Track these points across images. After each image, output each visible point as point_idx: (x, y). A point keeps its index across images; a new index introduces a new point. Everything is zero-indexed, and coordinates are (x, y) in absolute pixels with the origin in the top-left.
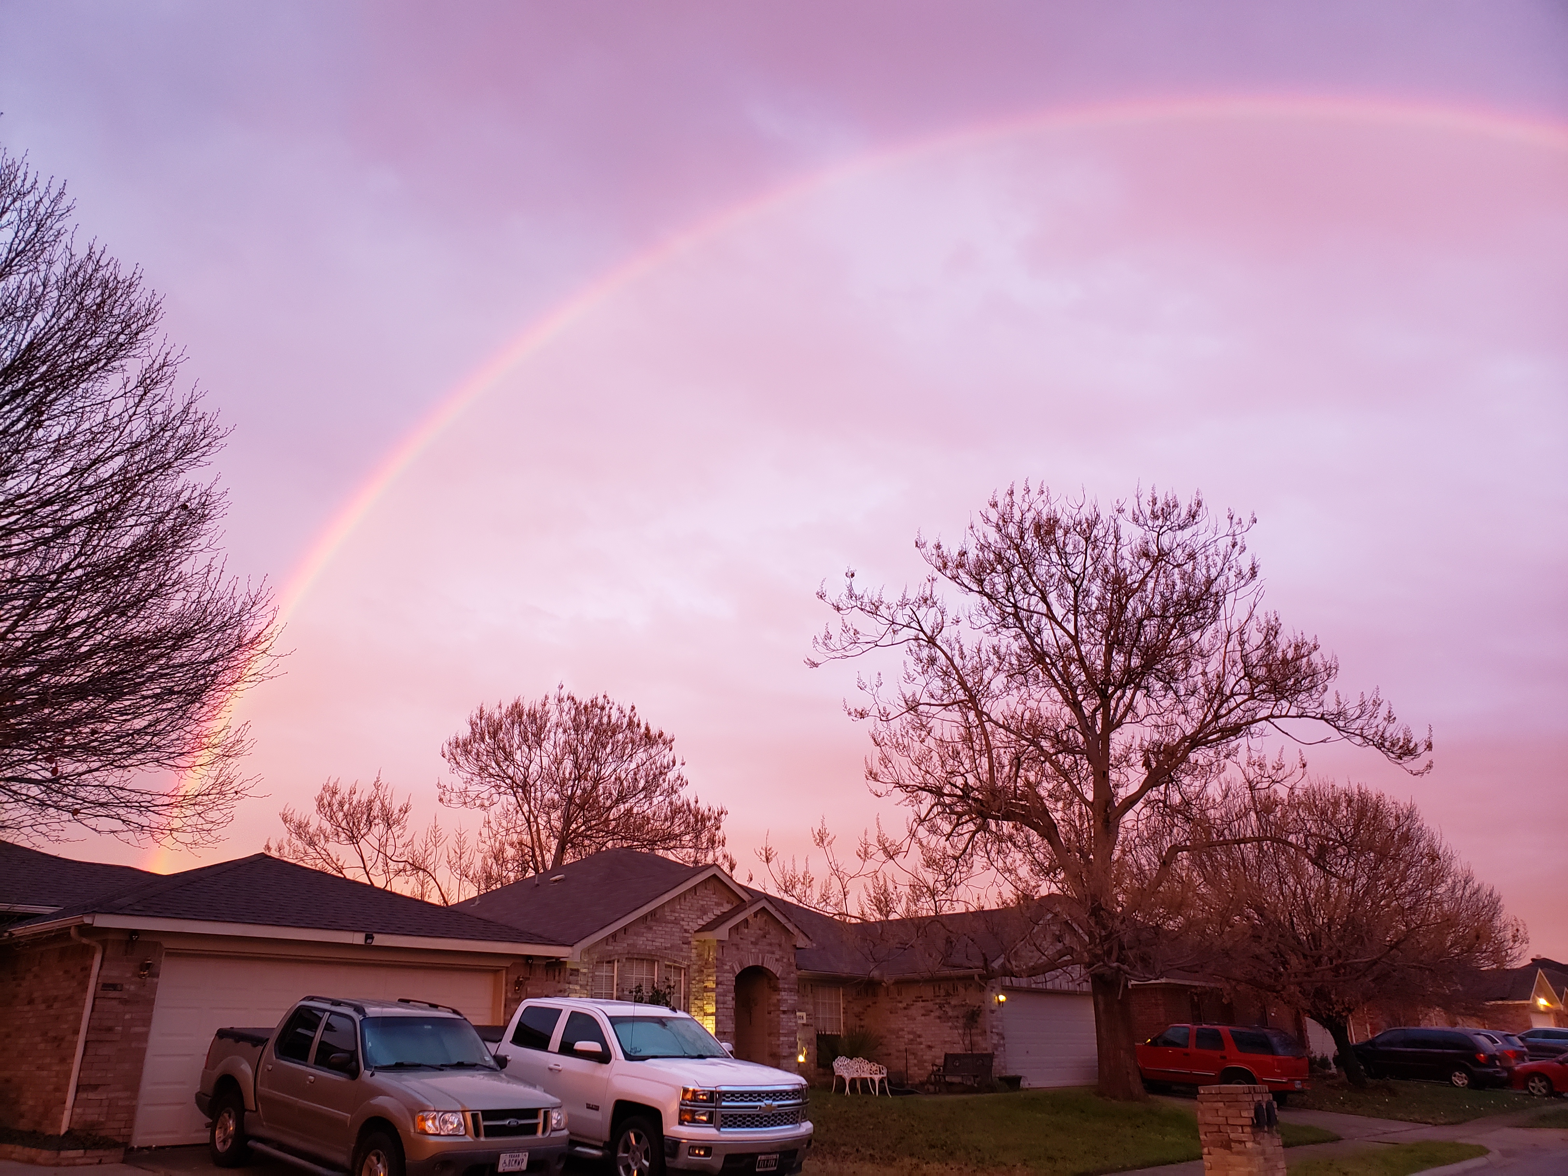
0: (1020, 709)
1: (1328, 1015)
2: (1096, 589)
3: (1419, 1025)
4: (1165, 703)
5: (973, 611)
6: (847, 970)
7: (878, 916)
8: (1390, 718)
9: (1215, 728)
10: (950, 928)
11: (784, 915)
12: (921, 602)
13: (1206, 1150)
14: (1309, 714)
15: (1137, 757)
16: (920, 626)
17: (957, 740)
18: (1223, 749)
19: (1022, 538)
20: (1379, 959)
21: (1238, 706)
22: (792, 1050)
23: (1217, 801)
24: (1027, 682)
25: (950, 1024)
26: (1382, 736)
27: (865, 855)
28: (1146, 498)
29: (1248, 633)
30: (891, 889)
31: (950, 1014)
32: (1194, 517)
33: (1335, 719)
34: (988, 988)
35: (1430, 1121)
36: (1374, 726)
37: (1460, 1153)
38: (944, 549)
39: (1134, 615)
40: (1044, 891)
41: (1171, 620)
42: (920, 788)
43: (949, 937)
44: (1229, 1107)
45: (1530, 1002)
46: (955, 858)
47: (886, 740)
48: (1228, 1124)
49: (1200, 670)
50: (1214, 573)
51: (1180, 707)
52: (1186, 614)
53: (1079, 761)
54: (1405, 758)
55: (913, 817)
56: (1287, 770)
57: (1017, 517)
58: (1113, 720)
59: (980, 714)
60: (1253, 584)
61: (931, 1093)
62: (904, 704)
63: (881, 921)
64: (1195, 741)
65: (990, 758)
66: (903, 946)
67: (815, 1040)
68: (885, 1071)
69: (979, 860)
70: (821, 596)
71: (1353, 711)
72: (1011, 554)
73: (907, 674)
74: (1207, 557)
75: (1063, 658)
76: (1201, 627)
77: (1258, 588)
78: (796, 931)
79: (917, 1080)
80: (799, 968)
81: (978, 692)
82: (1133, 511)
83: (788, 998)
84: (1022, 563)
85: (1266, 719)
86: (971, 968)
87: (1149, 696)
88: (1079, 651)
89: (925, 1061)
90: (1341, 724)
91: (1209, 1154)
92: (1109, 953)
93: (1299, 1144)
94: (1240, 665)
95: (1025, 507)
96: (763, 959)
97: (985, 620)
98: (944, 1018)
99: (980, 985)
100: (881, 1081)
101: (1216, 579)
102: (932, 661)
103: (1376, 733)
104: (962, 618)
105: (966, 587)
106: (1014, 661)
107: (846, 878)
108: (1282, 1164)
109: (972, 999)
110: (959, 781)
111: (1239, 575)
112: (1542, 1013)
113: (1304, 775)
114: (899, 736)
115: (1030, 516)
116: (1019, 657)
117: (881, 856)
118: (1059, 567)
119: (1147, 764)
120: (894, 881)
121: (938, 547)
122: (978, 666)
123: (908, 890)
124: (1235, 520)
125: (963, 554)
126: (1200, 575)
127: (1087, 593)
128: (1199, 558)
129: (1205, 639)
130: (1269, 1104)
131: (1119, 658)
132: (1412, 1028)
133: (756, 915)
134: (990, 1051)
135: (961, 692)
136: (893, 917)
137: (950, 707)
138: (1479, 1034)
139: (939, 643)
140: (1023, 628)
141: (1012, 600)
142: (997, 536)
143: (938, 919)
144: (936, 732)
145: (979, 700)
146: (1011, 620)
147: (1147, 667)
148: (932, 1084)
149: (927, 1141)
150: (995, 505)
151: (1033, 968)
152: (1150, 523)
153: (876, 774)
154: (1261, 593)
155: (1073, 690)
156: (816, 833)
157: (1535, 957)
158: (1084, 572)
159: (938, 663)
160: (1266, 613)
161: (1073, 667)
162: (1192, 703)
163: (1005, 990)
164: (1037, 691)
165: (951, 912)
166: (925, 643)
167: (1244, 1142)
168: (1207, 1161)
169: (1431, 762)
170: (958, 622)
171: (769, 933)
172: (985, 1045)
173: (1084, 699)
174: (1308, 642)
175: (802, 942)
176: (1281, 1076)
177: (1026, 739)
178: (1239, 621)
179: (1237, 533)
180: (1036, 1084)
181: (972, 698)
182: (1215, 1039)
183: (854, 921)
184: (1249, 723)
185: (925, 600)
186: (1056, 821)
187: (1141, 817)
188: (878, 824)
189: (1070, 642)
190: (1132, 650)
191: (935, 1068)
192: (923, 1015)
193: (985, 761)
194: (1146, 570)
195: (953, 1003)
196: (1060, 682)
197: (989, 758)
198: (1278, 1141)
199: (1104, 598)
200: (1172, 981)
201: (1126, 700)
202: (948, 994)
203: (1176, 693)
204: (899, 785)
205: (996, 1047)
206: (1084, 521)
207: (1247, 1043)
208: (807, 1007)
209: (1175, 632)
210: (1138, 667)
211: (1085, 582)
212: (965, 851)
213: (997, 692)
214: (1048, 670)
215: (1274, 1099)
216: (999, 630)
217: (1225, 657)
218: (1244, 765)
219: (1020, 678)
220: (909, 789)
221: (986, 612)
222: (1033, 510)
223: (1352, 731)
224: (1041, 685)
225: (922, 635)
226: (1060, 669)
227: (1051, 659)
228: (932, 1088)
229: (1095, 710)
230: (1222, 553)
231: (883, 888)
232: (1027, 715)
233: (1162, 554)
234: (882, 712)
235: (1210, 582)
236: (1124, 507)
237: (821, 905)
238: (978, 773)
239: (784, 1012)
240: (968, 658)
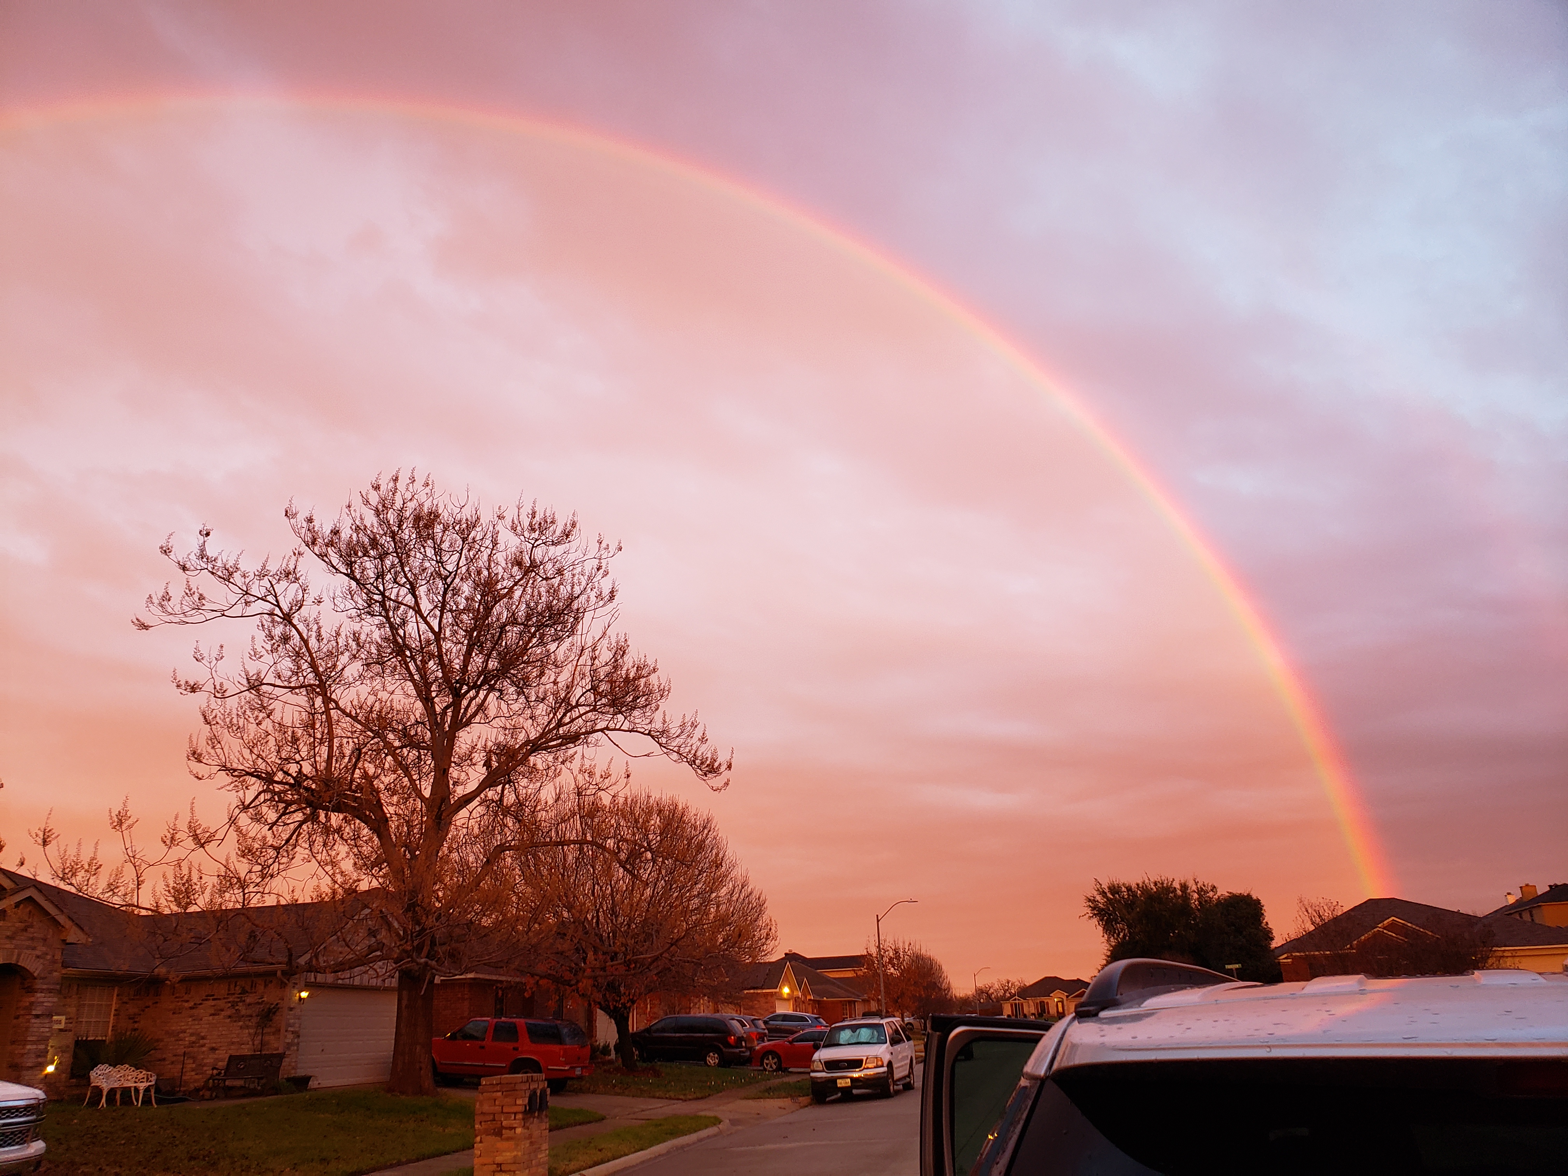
0: (371, 699)
1: (615, 1007)
2: (466, 588)
3: (689, 1013)
4: (516, 707)
5: (338, 593)
6: (125, 968)
7: (175, 908)
8: (703, 740)
9: (556, 735)
10: (257, 922)
11: (56, 906)
12: (283, 576)
13: (478, 1139)
14: (639, 730)
15: (479, 757)
16: (277, 601)
17: (298, 725)
18: (561, 755)
19: (400, 526)
20: (661, 954)
21: (581, 716)
22: (40, 1060)
23: (549, 803)
24: (383, 672)
25: (241, 1023)
26: (695, 755)
27: (172, 841)
28: (527, 510)
29: (599, 649)
30: (195, 879)
31: (243, 1012)
32: (567, 536)
33: (658, 736)
34: (291, 985)
35: (682, 1097)
36: (689, 745)
37: (697, 1123)
38: (316, 524)
39: (498, 620)
40: (364, 886)
41: (533, 630)
42: (248, 774)
43: (253, 931)
44: (506, 1096)
45: (777, 990)
46: (277, 849)
47: (218, 719)
48: (502, 1112)
49: (552, 680)
50: (577, 590)
51: (529, 712)
52: (547, 626)
53: (423, 757)
54: (710, 775)
55: (235, 802)
56: (613, 779)
57: (398, 504)
58: (462, 719)
59: (327, 700)
60: (610, 606)
61: (207, 1100)
62: (245, 682)
63: (177, 914)
64: (535, 746)
65: (331, 747)
66: (198, 941)
67: (72, 1046)
68: (154, 1078)
69: (302, 852)
70: (166, 551)
71: (674, 730)
72: (386, 541)
73: (254, 650)
74: (574, 575)
75: (423, 653)
76: (558, 639)
77: (615, 610)
78: (68, 924)
79: (192, 1086)
80: (65, 965)
81: (330, 677)
82: (513, 521)
83: (44, 1000)
84: (396, 552)
85: (602, 730)
86: (274, 964)
87: (501, 699)
88: (440, 647)
89: (205, 1065)
90: (664, 740)
91: (481, 1142)
92: (419, 949)
93: (569, 1125)
94: (588, 679)
95: (408, 496)
96: (19, 955)
97: (350, 604)
98: (236, 1017)
99: (282, 982)
100: (147, 1090)
101: (578, 597)
102: (286, 639)
103: (690, 752)
104: (325, 598)
105: (334, 567)
106: (374, 650)
107: (144, 866)
108: (545, 1146)
109: (270, 996)
110: (293, 769)
111: (599, 596)
112: (785, 999)
113: (626, 785)
114: (235, 716)
115: (411, 505)
116: (379, 646)
117: (190, 843)
118: (434, 563)
119: (487, 764)
120: (199, 871)
121: (310, 520)
122: (334, 651)
123: (215, 880)
124: (604, 545)
125: (336, 532)
126: (564, 592)
127: (456, 592)
128: (567, 575)
129: (561, 650)
130: (543, 1091)
131: (478, 659)
132: (684, 1015)
133: (17, 905)
134: (281, 1051)
135: (311, 676)
136: (192, 909)
137: (297, 691)
138: (733, 1019)
139: (295, 622)
140: (387, 618)
141: (381, 588)
142: (375, 520)
143: (245, 912)
144: (277, 716)
145: (330, 686)
146: (377, 608)
147: (503, 672)
148: (209, 1089)
149: (188, 1152)
150: (377, 488)
151: (341, 963)
152: (526, 534)
153: (200, 755)
154: (616, 615)
155: (428, 685)
156: (113, 815)
157: (788, 952)
158: (456, 571)
159: (291, 643)
160: (618, 634)
161: (431, 663)
162: (541, 709)
163: (307, 986)
164: (392, 683)
165: (260, 905)
166: (279, 619)
167: (515, 1128)
168: (478, 1148)
169: (729, 780)
170: (320, 602)
171: (32, 926)
172: (275, 1045)
173: (437, 696)
174: (650, 664)
175: (74, 935)
176: (566, 1064)
177: (372, 731)
178: (594, 638)
179: (603, 557)
180: (326, 1083)
181: (322, 685)
182: (511, 1032)
183: (144, 913)
184: (588, 733)
185: (287, 574)
186: (388, 815)
187: (474, 814)
188: (192, 809)
189: (431, 636)
190: (491, 653)
191: (215, 1072)
192: (211, 1015)
193: (324, 750)
194: (518, 578)
195: (248, 1000)
196: (416, 677)
197: (329, 747)
198: (545, 1125)
199: (473, 599)
200: (481, 976)
201: (478, 700)
202: (244, 992)
203: (527, 698)
204: (224, 768)
205: (289, 1046)
206: (464, 521)
207: (540, 1035)
208: (69, 1010)
209: (534, 640)
210: (494, 670)
211: (457, 580)
212: (288, 841)
213: (351, 680)
214: (406, 664)
215: (548, 1087)
216: (363, 616)
217: (575, 670)
218: (576, 772)
219: (377, 668)
220: (236, 773)
221: (352, 597)
222: (415, 501)
223: (671, 748)
224: (397, 677)
225: (277, 611)
226: (419, 663)
227: (411, 653)
228: (207, 1094)
229: (447, 708)
230: (587, 574)
231: (186, 877)
232: (377, 707)
233: (534, 566)
234: (218, 687)
235: (572, 598)
236: (505, 514)
237: (107, 895)
238: (315, 761)
239: (37, 1016)
240: (325, 641)
